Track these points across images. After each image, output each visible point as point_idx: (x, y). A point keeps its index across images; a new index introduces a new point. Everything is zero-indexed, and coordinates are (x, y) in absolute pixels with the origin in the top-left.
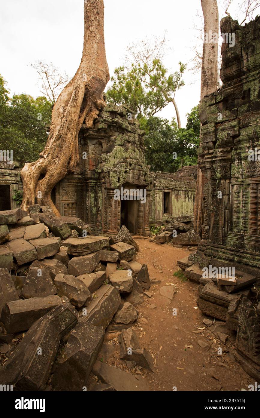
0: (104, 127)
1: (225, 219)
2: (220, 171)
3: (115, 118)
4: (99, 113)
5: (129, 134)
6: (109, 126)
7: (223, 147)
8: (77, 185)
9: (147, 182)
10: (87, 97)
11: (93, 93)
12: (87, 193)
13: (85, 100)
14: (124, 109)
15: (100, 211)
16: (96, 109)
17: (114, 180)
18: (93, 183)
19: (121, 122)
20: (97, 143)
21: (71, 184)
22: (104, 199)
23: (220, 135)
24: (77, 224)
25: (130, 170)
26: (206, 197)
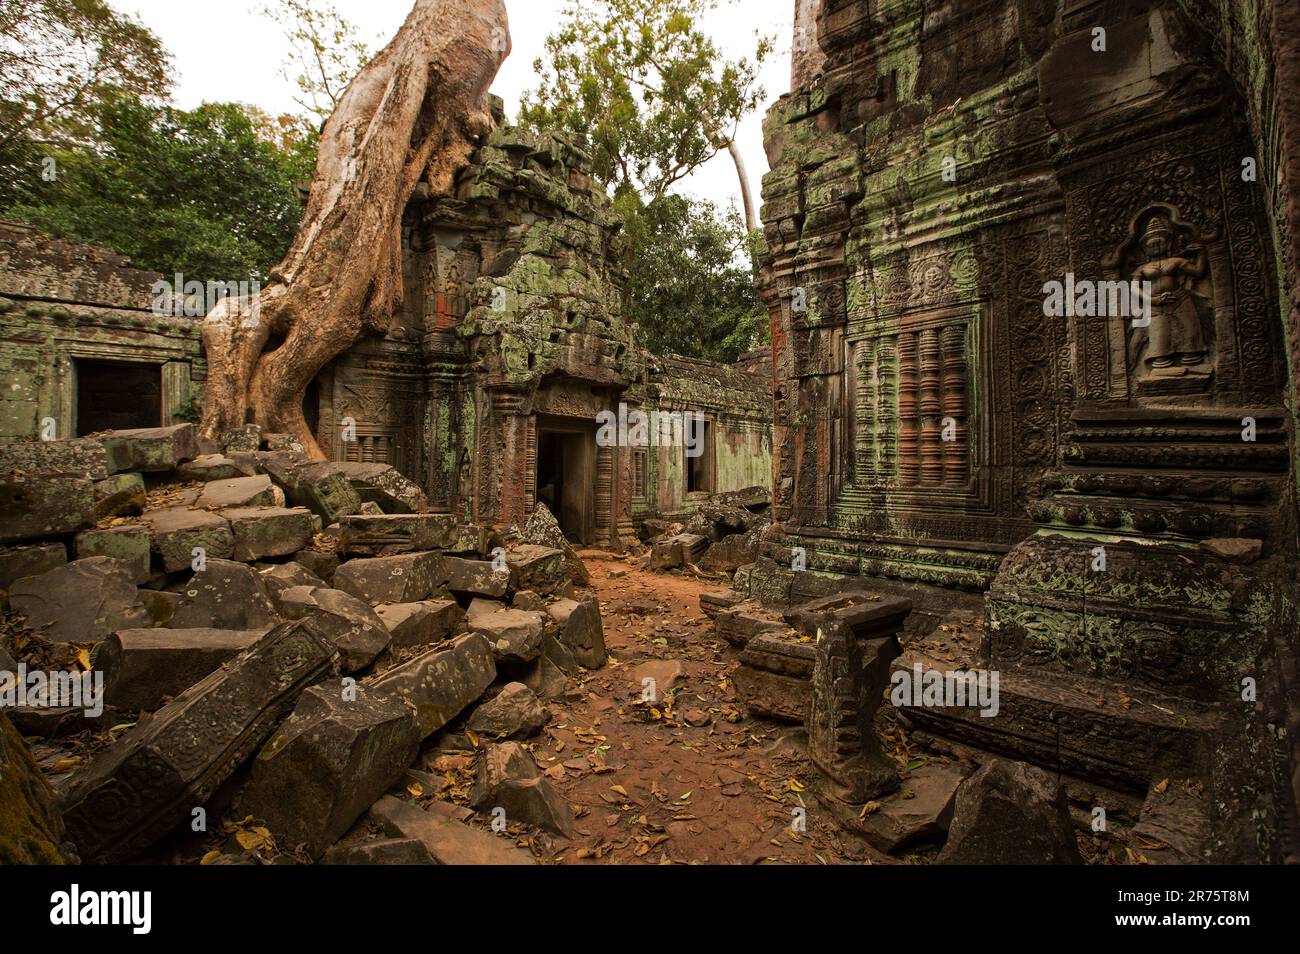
0: (487, 194)
1: (833, 447)
2: (816, 303)
3: (525, 167)
4: (474, 152)
5: (569, 221)
6: (505, 194)
7: (823, 233)
8: (394, 377)
9: (624, 376)
10: (436, 101)
11: (456, 88)
12: (425, 404)
13: (427, 109)
14: (554, 142)
15: (468, 462)
16: (464, 141)
17: (516, 360)
18: (448, 371)
19: (543, 181)
20: (463, 247)
21: (374, 372)
22: (482, 423)
23: (811, 200)
24: (381, 482)
25: (569, 331)
26: (782, 390)
